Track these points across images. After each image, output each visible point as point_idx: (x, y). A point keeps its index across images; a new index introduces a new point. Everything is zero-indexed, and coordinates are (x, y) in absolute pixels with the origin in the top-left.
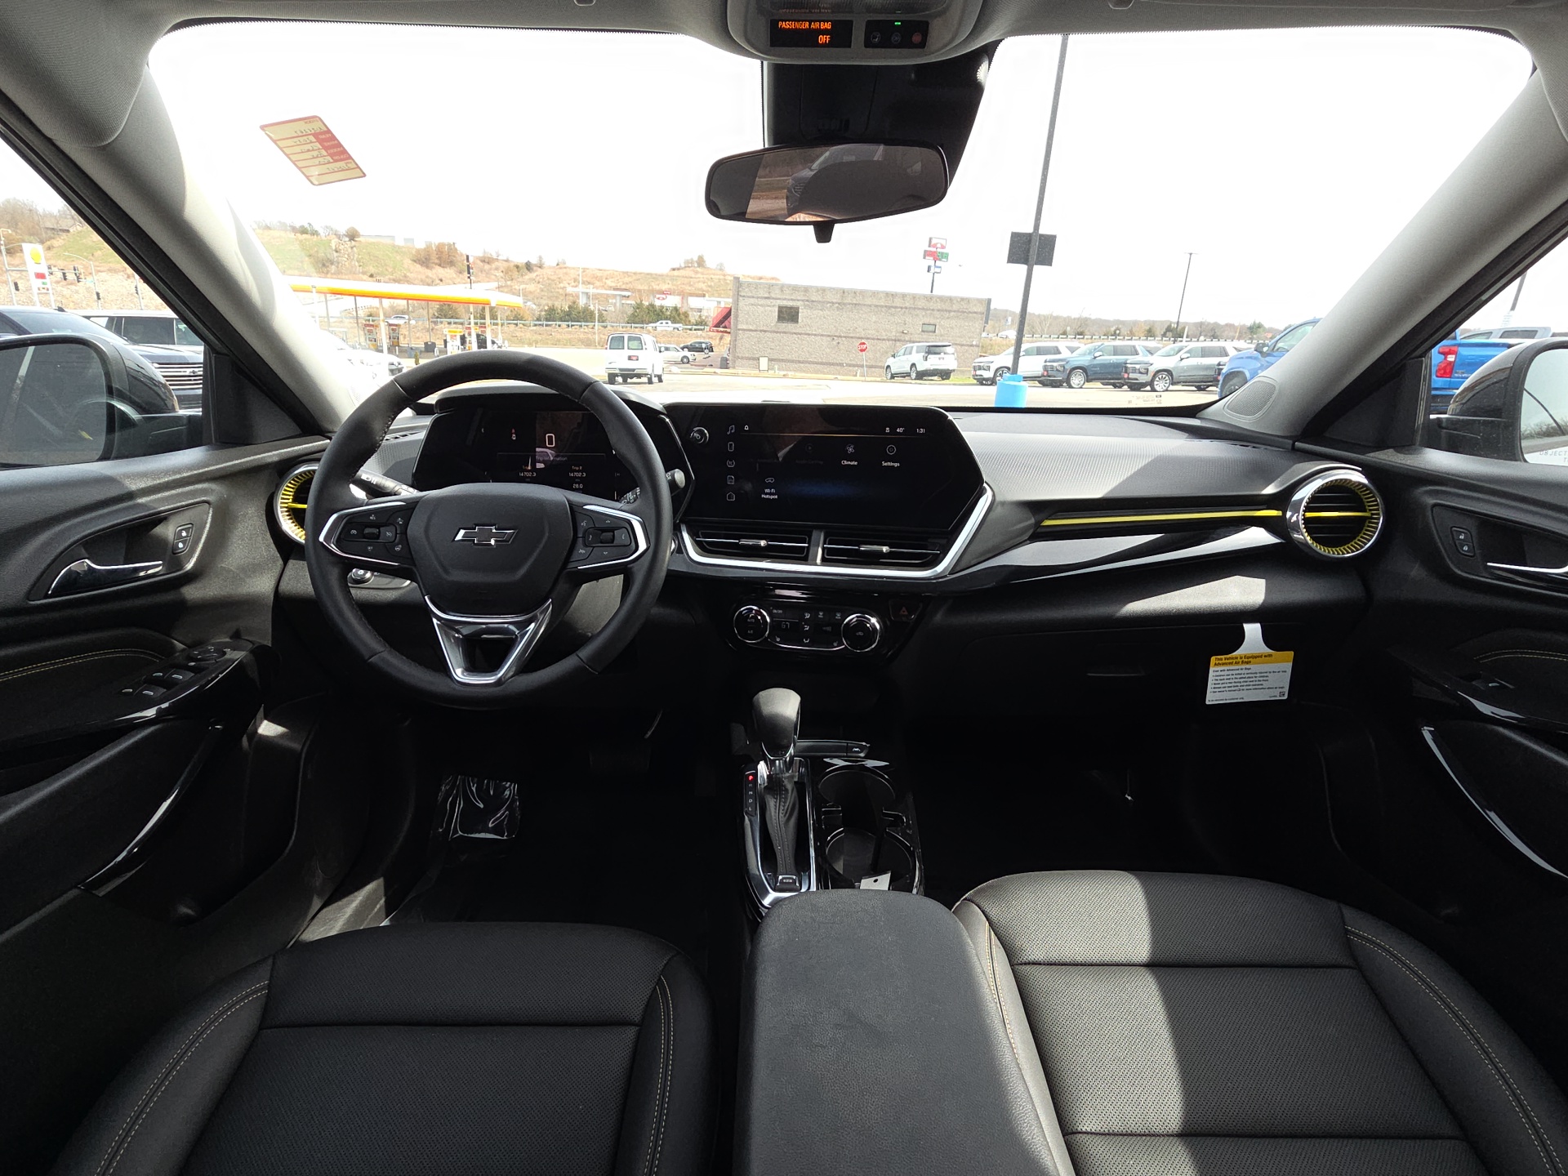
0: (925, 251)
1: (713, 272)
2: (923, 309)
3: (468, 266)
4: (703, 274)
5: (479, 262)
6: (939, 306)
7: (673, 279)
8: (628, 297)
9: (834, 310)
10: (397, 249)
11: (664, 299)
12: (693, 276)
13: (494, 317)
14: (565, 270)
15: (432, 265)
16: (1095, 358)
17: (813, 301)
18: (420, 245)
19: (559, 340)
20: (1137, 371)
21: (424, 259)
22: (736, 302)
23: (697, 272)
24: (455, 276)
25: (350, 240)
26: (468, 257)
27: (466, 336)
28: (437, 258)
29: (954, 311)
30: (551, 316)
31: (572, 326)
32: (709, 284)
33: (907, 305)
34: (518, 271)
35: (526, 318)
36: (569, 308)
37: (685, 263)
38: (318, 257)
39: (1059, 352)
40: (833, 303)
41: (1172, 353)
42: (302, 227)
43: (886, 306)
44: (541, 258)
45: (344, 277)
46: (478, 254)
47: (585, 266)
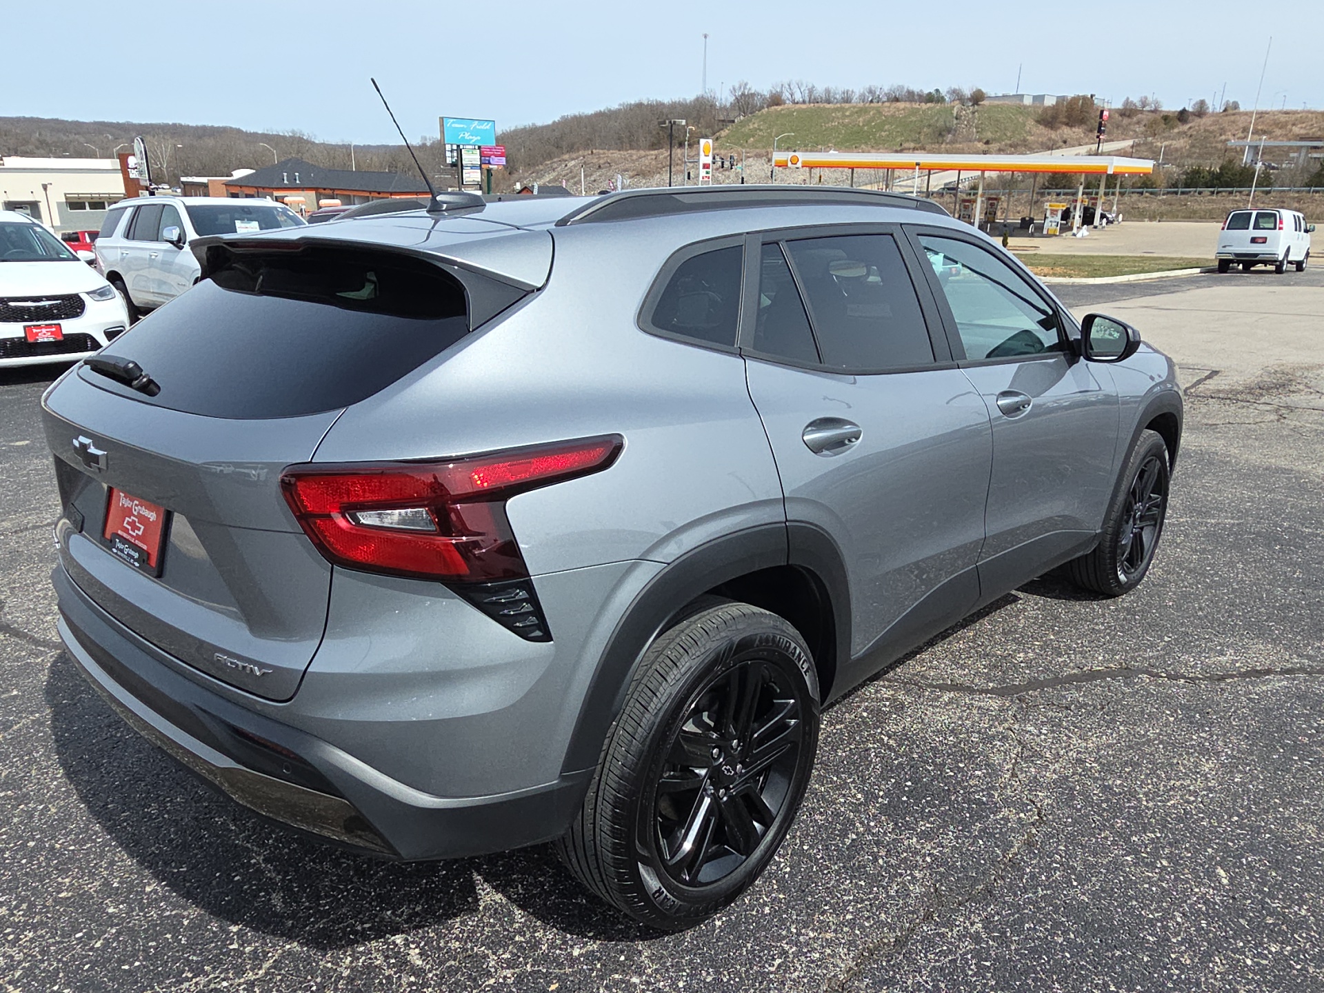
3: (1101, 123)
5: (1115, 116)
8: (1319, 148)
10: (1022, 110)
14: (1234, 118)
15: (1060, 125)
18: (1050, 102)
19: (1195, 212)
21: (1050, 120)
24: (1081, 136)
25: (973, 105)
26: (1102, 112)
28: (1066, 117)
30: (1194, 181)
31: (1218, 193)
34: (1166, 124)
36: (1222, 168)
38: (936, 127)
42: (929, 94)
44: (1202, 103)
45: (958, 146)
46: (1118, 105)
47: (1264, 108)
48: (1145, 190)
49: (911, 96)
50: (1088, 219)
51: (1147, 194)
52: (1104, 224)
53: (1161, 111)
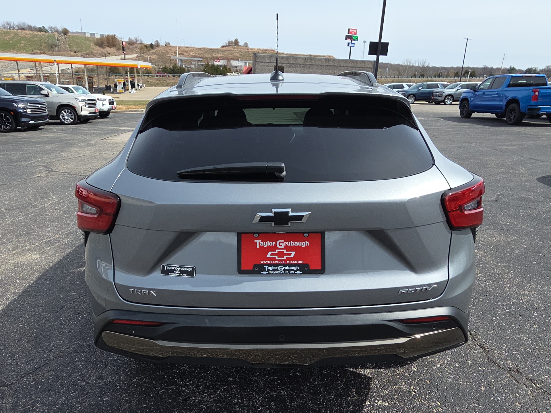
0: (346, 36)
1: (243, 48)
2: (343, 66)
3: (123, 47)
4: (237, 49)
5: (127, 44)
6: (351, 65)
7: (223, 51)
8: (201, 61)
9: (301, 68)
10: (87, 39)
11: (218, 62)
12: (233, 50)
13: (138, 72)
14: (170, 48)
15: (104, 46)
16: (419, 90)
17: (291, 64)
18: (98, 36)
19: (169, 83)
20: (438, 96)
21: (100, 44)
22: (254, 64)
23: (234, 48)
24: (115, 51)
25: (64, 35)
26: (122, 42)
27: (125, 82)
28: (107, 43)
29: (358, 67)
30: (165, 71)
31: (175, 76)
32: (241, 54)
33: (336, 64)
34: (147, 49)
35: (152, 72)
36: (173, 67)
37: (228, 43)
38: (49, 44)
39: (404, 88)
40: (300, 64)
41: (453, 87)
42: (40, 28)
43: (325, 65)
44: (157, 41)
45: (62, 53)
46: (127, 40)
47: (180, 46)
48: (149, 74)
49: (30, 28)
50: (133, 86)
51: (150, 76)
52: (140, 88)
53: (143, 44)
